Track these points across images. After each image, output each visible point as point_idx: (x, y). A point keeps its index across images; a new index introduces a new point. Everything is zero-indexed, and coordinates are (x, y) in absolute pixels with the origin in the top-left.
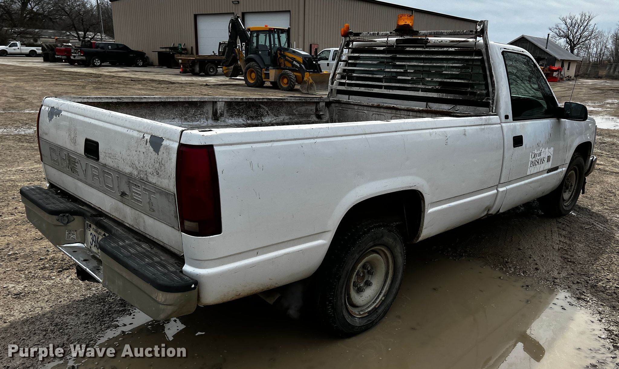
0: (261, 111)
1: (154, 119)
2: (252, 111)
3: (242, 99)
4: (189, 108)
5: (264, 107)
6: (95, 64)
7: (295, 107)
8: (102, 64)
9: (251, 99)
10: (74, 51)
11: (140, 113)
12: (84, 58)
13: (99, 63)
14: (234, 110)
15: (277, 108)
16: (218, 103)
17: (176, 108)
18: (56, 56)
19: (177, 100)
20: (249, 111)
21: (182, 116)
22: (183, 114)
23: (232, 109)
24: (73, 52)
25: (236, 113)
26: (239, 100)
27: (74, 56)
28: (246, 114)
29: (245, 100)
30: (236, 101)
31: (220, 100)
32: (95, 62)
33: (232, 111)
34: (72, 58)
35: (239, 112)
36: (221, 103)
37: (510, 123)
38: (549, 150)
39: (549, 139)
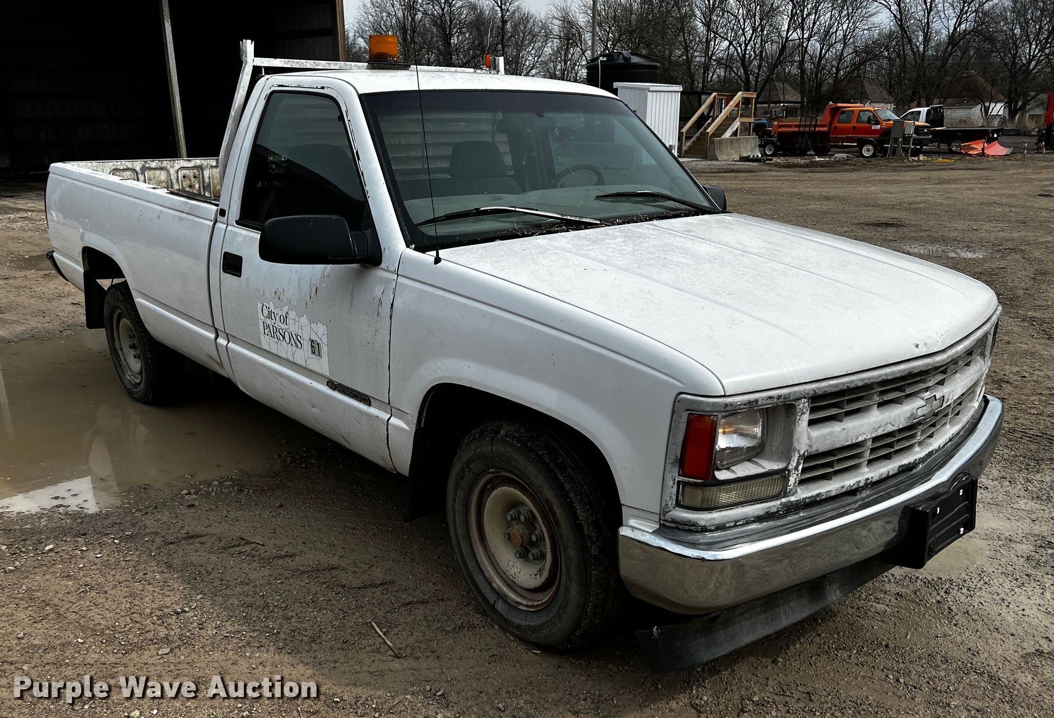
37: (225, 226)
38: (314, 326)
39: (312, 300)
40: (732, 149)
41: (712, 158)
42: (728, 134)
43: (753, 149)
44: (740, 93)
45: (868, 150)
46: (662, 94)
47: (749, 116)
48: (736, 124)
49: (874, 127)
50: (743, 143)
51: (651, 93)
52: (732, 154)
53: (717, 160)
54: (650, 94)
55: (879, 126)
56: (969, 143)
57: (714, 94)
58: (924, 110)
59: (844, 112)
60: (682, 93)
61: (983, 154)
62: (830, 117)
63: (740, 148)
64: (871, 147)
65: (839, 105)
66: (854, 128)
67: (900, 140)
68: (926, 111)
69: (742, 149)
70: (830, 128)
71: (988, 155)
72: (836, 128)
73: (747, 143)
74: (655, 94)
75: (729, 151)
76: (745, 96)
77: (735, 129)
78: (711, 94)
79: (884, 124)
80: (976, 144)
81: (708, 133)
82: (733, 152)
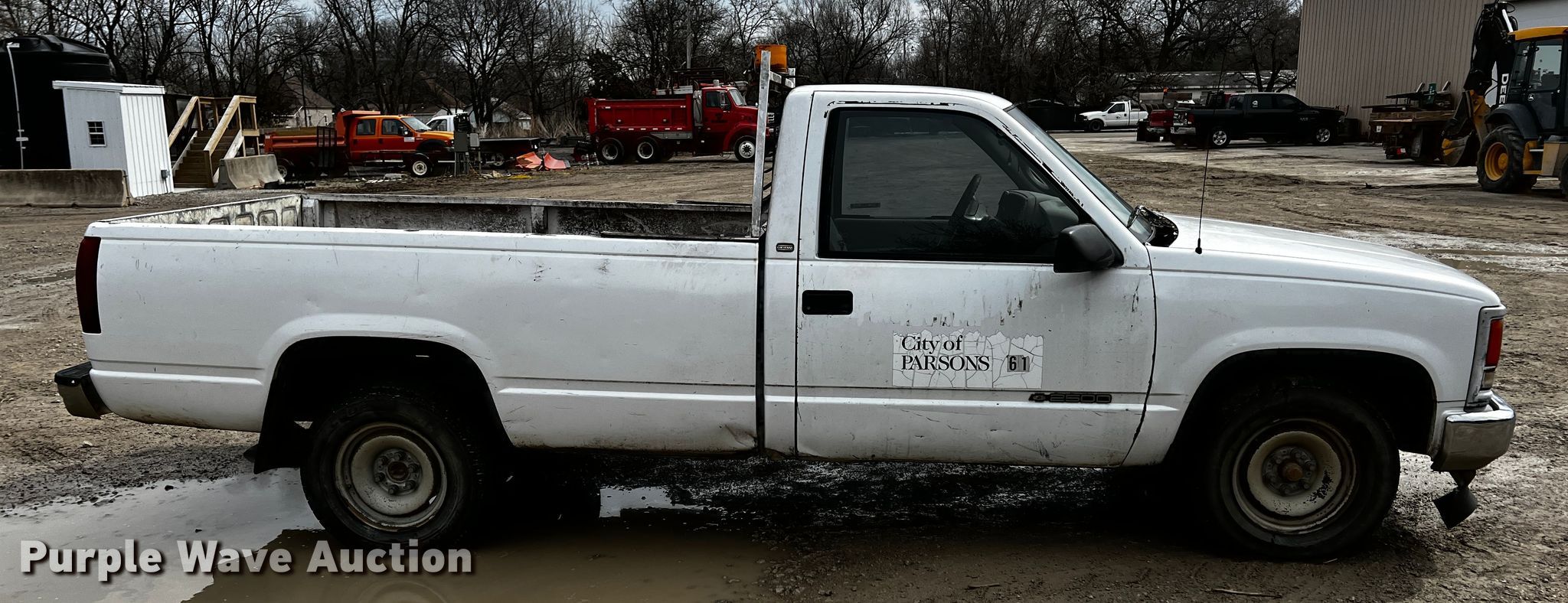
0: (627, 225)
1: (441, 228)
2: (609, 223)
3: (576, 203)
4: (492, 214)
5: (635, 219)
6: (1216, 142)
7: (705, 221)
8: (1232, 142)
9: (593, 203)
10: (1177, 116)
11: (421, 218)
12: (1193, 129)
13: (1223, 140)
14: (573, 221)
15: (662, 221)
16: (532, 208)
17: (472, 213)
18: (1148, 129)
19: (462, 202)
20: (603, 224)
21: (483, 226)
22: (484, 223)
23: (569, 219)
24: (1175, 119)
25: (577, 226)
26: (570, 205)
27: (1177, 128)
28: (597, 229)
29: (580, 206)
30: (564, 205)
31: (535, 204)
32: (1215, 139)
33: (568, 223)
34: (1172, 131)
35: (583, 225)
36: (537, 208)
37: (796, 261)
38: (1014, 341)
39: (1012, 315)
40: (247, 172)
41: (225, 186)
42: (231, 154)
43: (272, 173)
44: (236, 98)
45: (420, 168)
46: (140, 97)
47: (252, 128)
48: (239, 140)
49: (406, 140)
50: (259, 164)
51: (125, 97)
52: (250, 180)
53: (235, 188)
54: (122, 98)
55: (413, 138)
56: (521, 157)
57: (194, 99)
58: (450, 118)
59: (361, 121)
60: (165, 96)
61: (543, 168)
62: (345, 129)
63: (257, 171)
64: (422, 164)
65: (354, 112)
66: (381, 141)
67: (467, 154)
68: (452, 119)
69: (260, 173)
70: (347, 142)
71: (550, 169)
72: (355, 141)
73: (264, 163)
74: (129, 97)
75: (246, 175)
76: (243, 101)
77: (239, 146)
78: (190, 98)
79: (419, 136)
80: (528, 157)
81: (208, 152)
82: (251, 177)
